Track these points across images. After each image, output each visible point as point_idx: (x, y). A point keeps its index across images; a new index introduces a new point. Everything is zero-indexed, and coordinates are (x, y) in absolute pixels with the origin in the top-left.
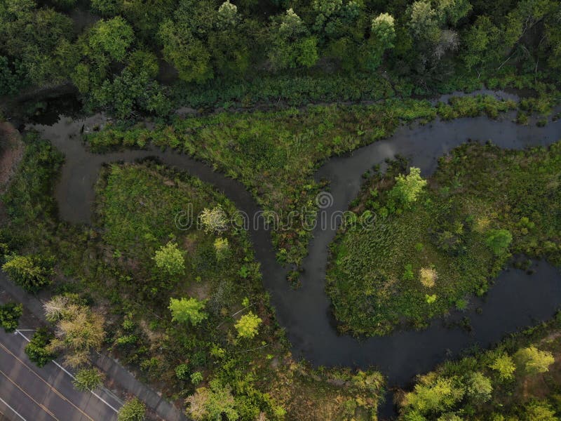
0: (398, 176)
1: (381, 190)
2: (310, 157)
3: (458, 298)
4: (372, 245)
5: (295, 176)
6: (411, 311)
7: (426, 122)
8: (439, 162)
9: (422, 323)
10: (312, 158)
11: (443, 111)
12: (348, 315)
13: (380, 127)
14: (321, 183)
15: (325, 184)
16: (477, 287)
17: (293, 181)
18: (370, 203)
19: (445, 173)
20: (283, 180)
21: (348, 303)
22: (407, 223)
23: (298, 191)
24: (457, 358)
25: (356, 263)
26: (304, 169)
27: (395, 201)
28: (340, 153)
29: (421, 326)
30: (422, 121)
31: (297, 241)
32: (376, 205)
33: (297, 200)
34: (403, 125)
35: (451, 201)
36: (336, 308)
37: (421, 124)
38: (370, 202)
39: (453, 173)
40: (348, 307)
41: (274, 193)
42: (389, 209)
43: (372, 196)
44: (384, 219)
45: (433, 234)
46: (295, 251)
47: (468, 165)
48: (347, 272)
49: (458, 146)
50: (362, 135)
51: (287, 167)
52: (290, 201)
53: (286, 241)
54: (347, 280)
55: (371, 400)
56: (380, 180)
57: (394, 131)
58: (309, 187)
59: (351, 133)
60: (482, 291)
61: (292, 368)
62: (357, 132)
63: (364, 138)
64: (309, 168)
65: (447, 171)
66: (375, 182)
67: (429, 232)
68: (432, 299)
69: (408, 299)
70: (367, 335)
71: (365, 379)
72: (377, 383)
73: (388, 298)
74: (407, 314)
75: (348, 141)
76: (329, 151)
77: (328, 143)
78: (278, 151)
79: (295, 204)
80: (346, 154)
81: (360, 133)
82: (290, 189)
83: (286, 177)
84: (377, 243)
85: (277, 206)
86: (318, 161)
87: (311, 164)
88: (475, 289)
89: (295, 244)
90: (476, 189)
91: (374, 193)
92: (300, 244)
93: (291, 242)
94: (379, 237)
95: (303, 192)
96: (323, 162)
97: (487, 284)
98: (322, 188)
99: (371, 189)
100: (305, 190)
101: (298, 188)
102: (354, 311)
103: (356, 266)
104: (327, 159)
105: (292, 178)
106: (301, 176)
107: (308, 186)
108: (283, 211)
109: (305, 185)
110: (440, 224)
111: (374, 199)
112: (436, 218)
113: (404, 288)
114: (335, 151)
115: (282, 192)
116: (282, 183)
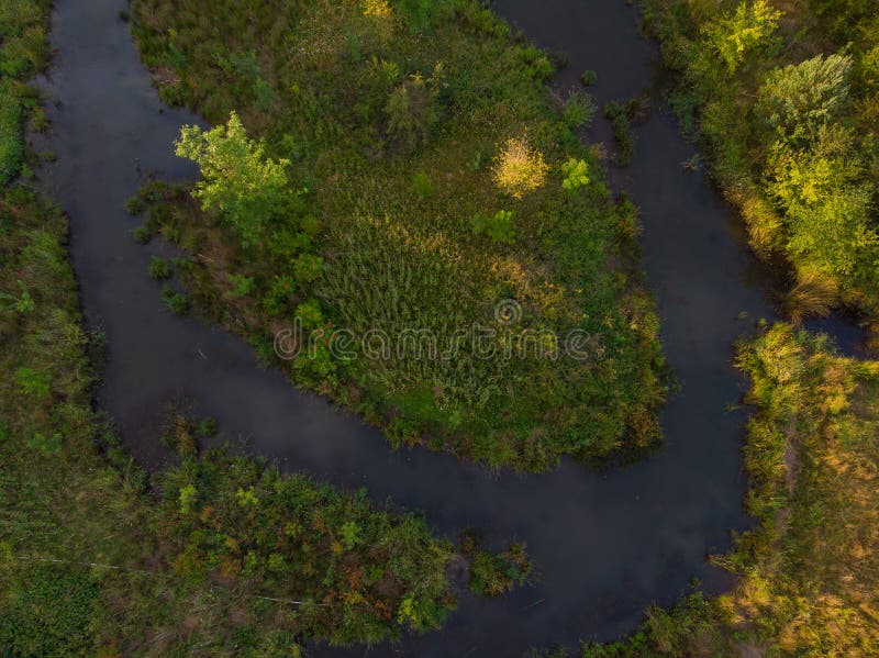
0: (199, 201)
1: (235, 265)
2: (78, 479)
3: (560, 117)
4: (406, 311)
5: (138, 539)
6: (595, 237)
7: (40, 114)
8: (175, 103)
9: (622, 215)
10: (84, 471)
11: (18, 63)
12: (610, 412)
13: (26, 242)
14: (182, 449)
15: (184, 437)
16: (531, 71)
17: (156, 544)
18: (272, 302)
19: (209, 92)
20: (144, 588)
21: (572, 404)
22: (348, 208)
23: (198, 534)
24: (708, 146)
25: (460, 365)
26: (119, 504)
27: (279, 230)
28: (84, 372)
29: (630, 219)
30: (33, 124)
31: (373, 552)
32: (283, 285)
33: (231, 543)
34: (34, 179)
35: (296, 88)
36: (587, 442)
37: (43, 130)
38: (269, 301)
39: (215, 71)
40: (583, 407)
41: (191, 621)
42: (300, 250)
43: (252, 295)
44: (328, 267)
45: (386, 148)
46: (407, 562)
47: (198, 33)
48: (485, 398)
49: (137, 45)
50: (37, 296)
51: (99, 569)
52: (229, 568)
53: (370, 592)
54: (504, 399)
55: (830, 374)
56: (203, 265)
57: (49, 204)
58: (187, 493)
59: (20, 333)
60: (543, 61)
61: (764, 600)
62: (21, 315)
63: (48, 292)
64: (119, 487)
65: (207, 85)
66: (208, 279)
67: (380, 155)
68: (577, 172)
69: (562, 238)
70: (661, 362)
71: (775, 382)
72: (784, 351)
73: (562, 290)
74: (600, 249)
75: (46, 344)
76: (70, 410)
77: (38, 412)
78: (26, 600)
79: (244, 549)
80: (96, 356)
81: (25, 304)
82: (182, 563)
83: (135, 576)
84: (402, 299)
85: (240, 616)
86: (101, 450)
87: (106, 479)
88: (534, 78)
89: (385, 557)
90: (269, 27)
91: (244, 284)
92: (384, 541)
93: (378, 573)
94: (384, 289)
95: (204, 519)
96: (108, 436)
97: (524, 48)
98: (199, 449)
99: (228, 295)
100: (197, 506)
101: (187, 532)
102: (594, 391)
103: (466, 367)
104: (101, 420)
105: (146, 553)
106: (142, 518)
107: (183, 497)
108: (264, 592)
109: (178, 507)
110: (358, 123)
111: (261, 286)
112: (340, 131)
113: (531, 244)
114: (73, 389)
115: (192, 592)
116: (158, 591)
